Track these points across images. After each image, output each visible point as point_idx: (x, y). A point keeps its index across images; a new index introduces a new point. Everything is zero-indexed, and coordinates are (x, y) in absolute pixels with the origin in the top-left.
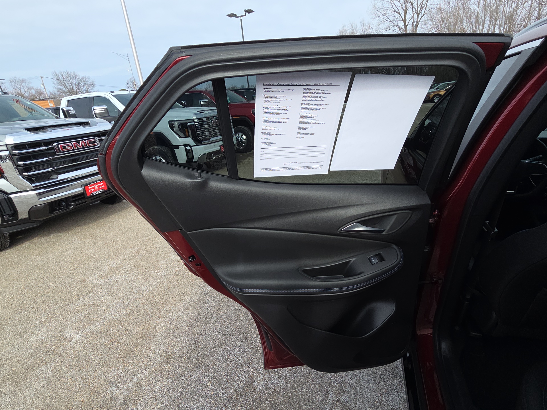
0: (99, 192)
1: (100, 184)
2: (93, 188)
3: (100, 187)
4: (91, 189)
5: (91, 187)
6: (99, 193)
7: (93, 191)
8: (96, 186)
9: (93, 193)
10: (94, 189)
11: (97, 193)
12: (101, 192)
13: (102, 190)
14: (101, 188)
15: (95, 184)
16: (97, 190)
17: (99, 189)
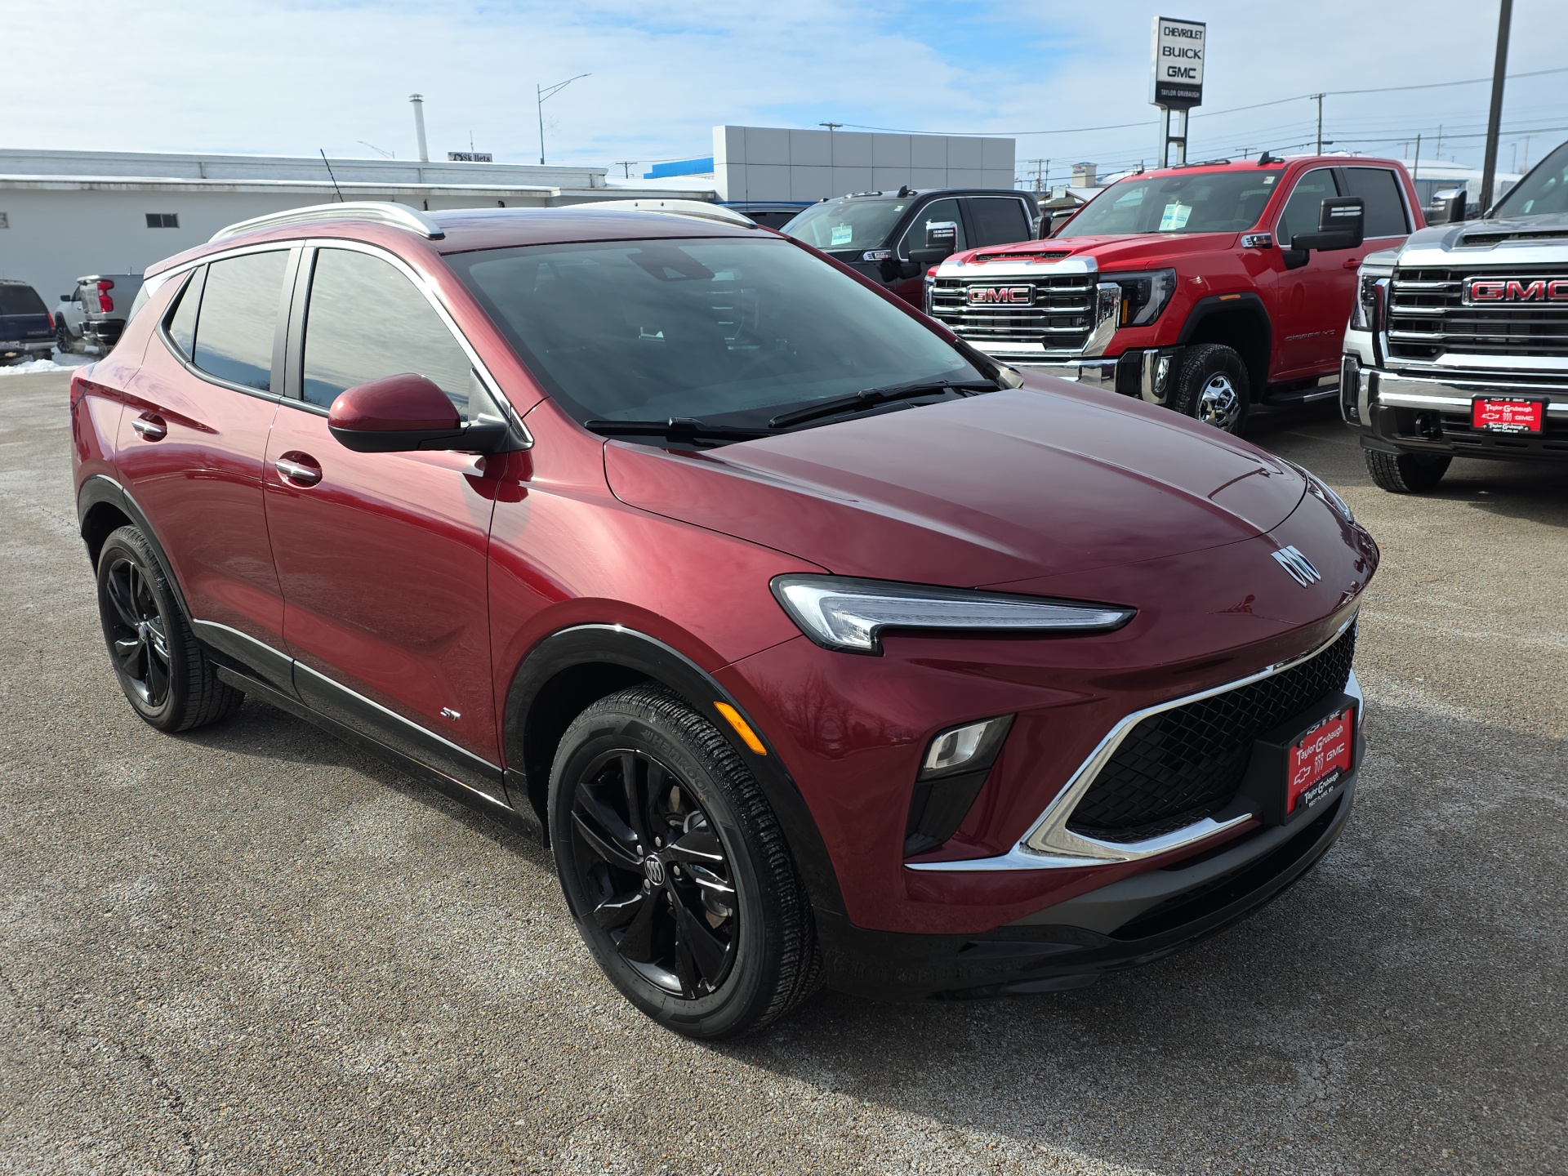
0: (1509, 429)
1: (1521, 409)
2: (1496, 412)
3: (1518, 418)
4: (1491, 411)
5: (1492, 408)
6: (1510, 431)
7: (1495, 420)
8: (1507, 409)
9: (1491, 424)
10: (1498, 416)
11: (1501, 428)
12: (1515, 431)
13: (1521, 428)
14: (1522, 421)
15: (1507, 403)
16: (1506, 421)
17: (1514, 421)
